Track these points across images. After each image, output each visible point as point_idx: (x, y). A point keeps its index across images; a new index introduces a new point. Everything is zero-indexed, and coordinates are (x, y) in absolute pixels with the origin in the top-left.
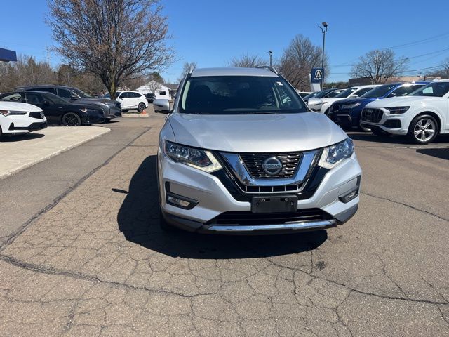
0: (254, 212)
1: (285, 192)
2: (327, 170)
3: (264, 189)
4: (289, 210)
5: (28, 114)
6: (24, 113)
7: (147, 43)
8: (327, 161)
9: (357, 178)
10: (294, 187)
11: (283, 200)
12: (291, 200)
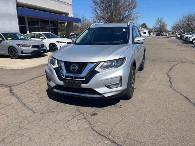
0: (65, 86)
1: (79, 79)
2: (98, 72)
3: (71, 77)
4: (78, 87)
5: (67, 43)
6: (65, 42)
7: (128, 11)
8: (100, 68)
9: (119, 78)
10: (82, 78)
11: (75, 82)
12: (78, 83)
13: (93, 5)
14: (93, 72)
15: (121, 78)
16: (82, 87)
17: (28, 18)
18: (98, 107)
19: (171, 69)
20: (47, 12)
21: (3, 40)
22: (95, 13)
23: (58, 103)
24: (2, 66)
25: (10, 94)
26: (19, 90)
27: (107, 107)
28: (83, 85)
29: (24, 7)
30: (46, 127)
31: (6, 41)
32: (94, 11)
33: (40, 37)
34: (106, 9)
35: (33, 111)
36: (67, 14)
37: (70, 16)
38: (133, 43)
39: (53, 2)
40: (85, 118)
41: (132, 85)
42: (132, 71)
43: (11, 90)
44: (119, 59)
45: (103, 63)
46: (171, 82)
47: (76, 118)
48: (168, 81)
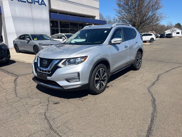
1: (47, 73)
2: (60, 67)
3: (42, 71)
8: (62, 64)
9: (77, 74)
10: (49, 72)
11: (43, 75)
12: (45, 76)
14: (57, 67)
15: (79, 73)
16: (48, 79)
17: (60, 22)
18: (64, 98)
19: (169, 70)
20: (77, 16)
21: (31, 40)
22: (119, 15)
23: (39, 91)
24: (24, 60)
25: (13, 82)
26: (22, 79)
27: (72, 99)
28: (49, 78)
29: (58, 13)
30: (15, 108)
31: (33, 41)
32: (118, 13)
33: (62, 38)
34: (129, 11)
35: (17, 95)
36: (93, 17)
37: (96, 18)
38: (110, 43)
39: (82, 7)
40: (48, 105)
41: (101, 82)
42: (101, 69)
43: (16, 79)
44: (80, 57)
45: (65, 60)
46: (154, 84)
47: (41, 104)
48: (153, 82)
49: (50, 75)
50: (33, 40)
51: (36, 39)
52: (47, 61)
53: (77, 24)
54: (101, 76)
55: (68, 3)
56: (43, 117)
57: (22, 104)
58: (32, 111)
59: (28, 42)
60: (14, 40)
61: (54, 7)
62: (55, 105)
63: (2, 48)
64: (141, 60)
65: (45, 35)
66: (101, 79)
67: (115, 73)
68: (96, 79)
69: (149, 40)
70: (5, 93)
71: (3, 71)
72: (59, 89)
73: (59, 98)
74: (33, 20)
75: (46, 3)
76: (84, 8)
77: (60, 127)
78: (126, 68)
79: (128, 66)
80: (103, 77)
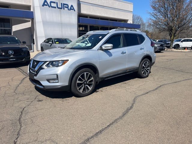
2: (43, 69)
8: (45, 66)
11: (32, 75)
13: (151, 11)
14: (41, 68)
15: (57, 75)
16: (34, 79)
17: (90, 26)
18: (50, 97)
20: (108, 20)
21: (53, 43)
25: (21, 80)
28: (35, 77)
29: (88, 17)
32: (152, 16)
33: (85, 43)
35: (15, 91)
36: (126, 21)
38: (101, 48)
39: (113, 11)
40: (32, 102)
41: (86, 85)
42: (85, 73)
43: (25, 78)
44: (61, 60)
45: (48, 62)
46: (147, 93)
47: (27, 100)
48: (148, 91)
49: (36, 75)
50: (55, 43)
51: (58, 43)
52: (36, 63)
53: (108, 28)
54: (85, 80)
55: (99, 7)
56: (21, 110)
57: (13, 99)
58: (17, 105)
59: (51, 46)
60: (41, 43)
61: (84, 11)
62: (38, 102)
63: (22, 50)
64: (149, 68)
65: (67, 39)
66: (85, 83)
67: (107, 79)
68: (78, 82)
69: (191, 47)
70: (7, 89)
71: (21, 70)
72: (42, 88)
73: (45, 97)
74: (62, 25)
75: (76, 8)
76: (116, 12)
77: (26, 120)
78: (124, 74)
79: (128, 73)
80: (89, 81)
